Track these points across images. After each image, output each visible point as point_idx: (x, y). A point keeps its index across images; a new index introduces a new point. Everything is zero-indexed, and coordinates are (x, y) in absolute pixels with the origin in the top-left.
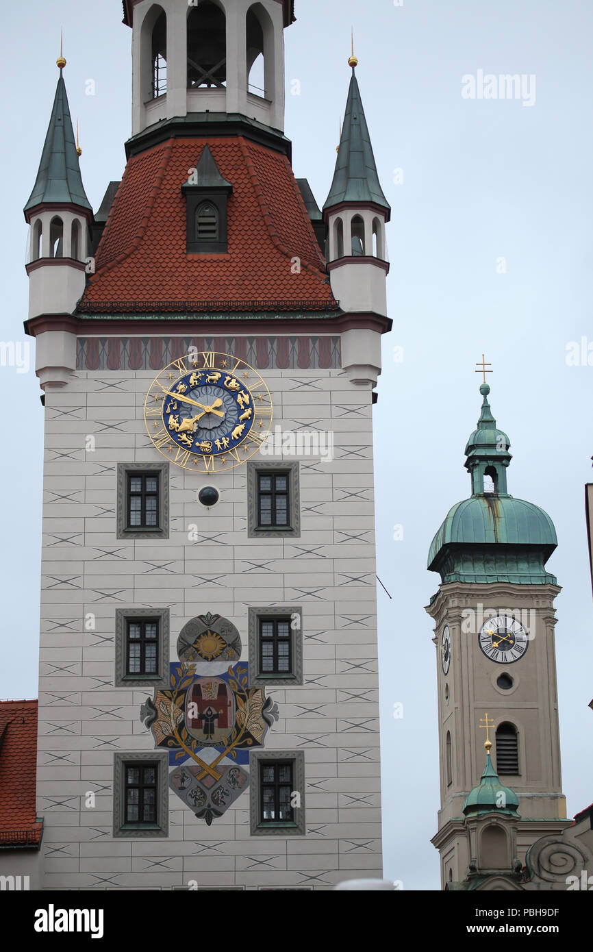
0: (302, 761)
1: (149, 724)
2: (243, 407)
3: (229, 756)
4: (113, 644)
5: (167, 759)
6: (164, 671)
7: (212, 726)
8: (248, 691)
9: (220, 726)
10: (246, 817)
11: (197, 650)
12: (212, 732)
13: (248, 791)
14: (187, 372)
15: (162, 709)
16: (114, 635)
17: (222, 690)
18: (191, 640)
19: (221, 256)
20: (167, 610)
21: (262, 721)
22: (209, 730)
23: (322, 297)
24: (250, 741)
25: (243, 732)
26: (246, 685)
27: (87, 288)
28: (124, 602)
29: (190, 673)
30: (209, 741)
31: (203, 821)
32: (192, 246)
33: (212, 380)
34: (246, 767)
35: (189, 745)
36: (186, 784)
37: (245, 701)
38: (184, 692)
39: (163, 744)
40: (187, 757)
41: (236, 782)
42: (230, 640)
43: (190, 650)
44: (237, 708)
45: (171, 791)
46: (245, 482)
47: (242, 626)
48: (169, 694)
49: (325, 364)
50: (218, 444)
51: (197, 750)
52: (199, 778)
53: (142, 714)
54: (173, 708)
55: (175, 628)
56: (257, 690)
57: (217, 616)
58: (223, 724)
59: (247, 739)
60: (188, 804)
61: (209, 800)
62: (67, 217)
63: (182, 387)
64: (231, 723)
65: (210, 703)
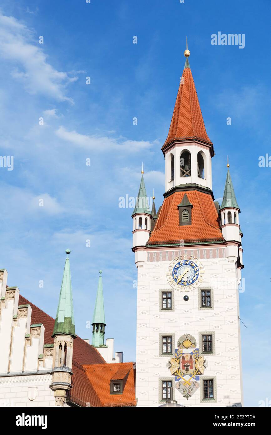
0: (216, 379)
1: (169, 368)
2: (196, 271)
3: (193, 378)
4: (158, 344)
5: (175, 379)
6: (174, 352)
7: (188, 368)
8: (199, 358)
9: (190, 369)
10: (199, 397)
11: (183, 345)
12: (188, 371)
13: (199, 389)
14: (179, 261)
15: (173, 364)
16: (158, 341)
17: (191, 357)
18: (181, 342)
19: (189, 226)
20: (174, 333)
21: (203, 367)
22: (187, 370)
23: (219, 237)
24: (199, 373)
25: (197, 370)
26: (198, 356)
27: (150, 237)
28: (162, 331)
29: (181, 353)
30: (187, 373)
31: (186, 398)
32: (181, 223)
33: (187, 263)
34: (198, 381)
35: (181, 374)
36: (180, 387)
37: (198, 361)
38: (179, 358)
39: (173, 374)
40: (180, 378)
41: (195, 386)
42: (193, 342)
43: (181, 345)
44: (196, 363)
45: (176, 389)
46: (197, 293)
47: (197, 337)
48: (175, 359)
49: (221, 257)
50: (189, 282)
51: (183, 376)
52: (184, 385)
53: (167, 365)
54: (176, 363)
55: (177, 339)
56: (201, 357)
57: (189, 335)
58: (191, 368)
60: (181, 393)
61: (187, 392)
62: (144, 217)
63: (178, 266)
64: (194, 368)
65: (187, 361)
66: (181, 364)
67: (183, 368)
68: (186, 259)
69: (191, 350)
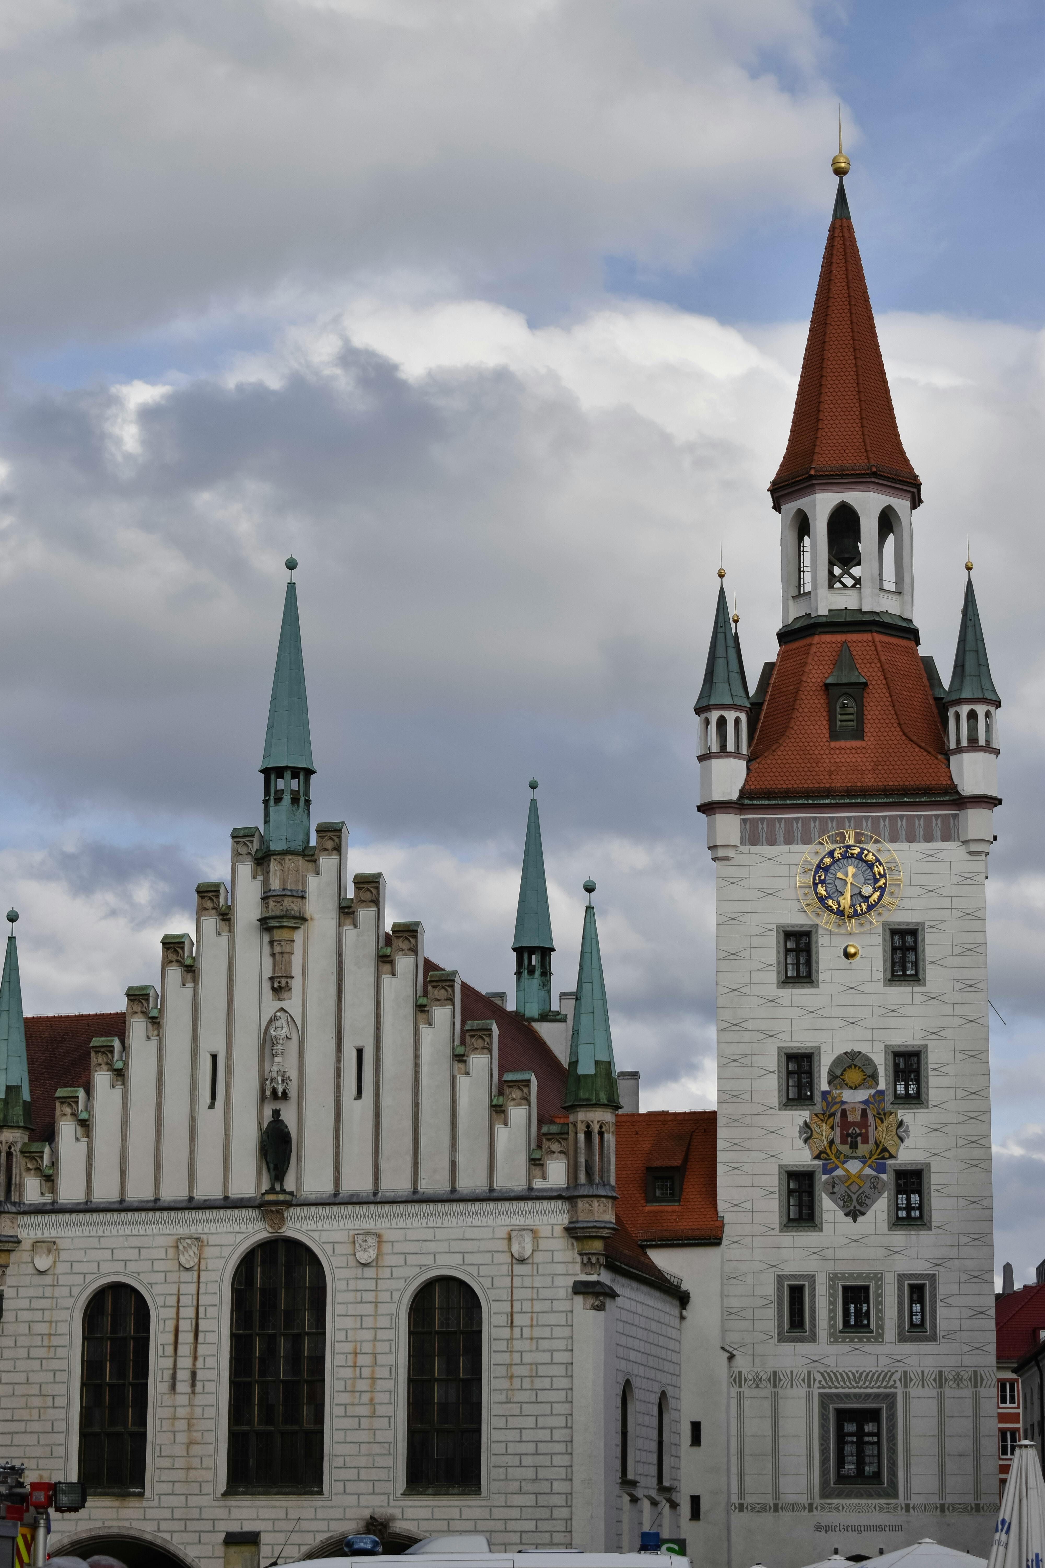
0: (929, 1171)
1: (806, 1141)
2: (878, 877)
3: (870, 1167)
4: (776, 1076)
5: (820, 1169)
6: (818, 1098)
7: (856, 1142)
8: (885, 1114)
9: (862, 1143)
10: (885, 1216)
11: (844, 1080)
12: (857, 1147)
13: (885, 1195)
14: (832, 847)
15: (816, 1129)
16: (776, 1069)
17: (864, 1113)
18: (838, 1073)
19: (858, 744)
20: (819, 1048)
21: (896, 1138)
22: (854, 1146)
23: (944, 782)
24: (887, 1155)
25: (881, 1147)
26: (883, 1110)
27: (748, 774)
28: (784, 1041)
29: (838, 1100)
30: (854, 1155)
31: (850, 1219)
32: (834, 735)
33: (852, 854)
34: (884, 1176)
35: (838, 1157)
36: (836, 1190)
37: (882, 1122)
39: (818, 1157)
40: (837, 1167)
41: (876, 1187)
42: (869, 1072)
43: (838, 1081)
44: (876, 1128)
45: (824, 1195)
46: (880, 940)
47: (880, 1061)
48: (821, 1117)
49: (946, 838)
50: (859, 908)
51: (844, 1162)
52: (847, 1185)
53: (800, 1133)
54: (825, 1128)
55: (826, 1062)
56: (891, 1114)
57: (859, 1053)
58: (865, 1141)
59: (884, 1153)
60: (839, 1206)
61: (855, 1203)
62: (730, 716)
63: (828, 861)
64: (871, 1140)
65: (854, 1124)
66: (838, 1130)
67: (843, 1142)
68: (852, 842)
69: (863, 1095)
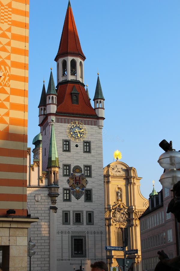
0: (92, 190)
1: (68, 183)
3: (81, 189)
5: (71, 189)
10: (84, 199)
11: (76, 171)
13: (84, 195)
14: (73, 125)
15: (70, 181)
16: (62, 168)
17: (79, 178)
20: (71, 164)
21: (86, 184)
22: (78, 185)
23: (94, 114)
26: (83, 178)
27: (57, 108)
28: (64, 163)
29: (74, 175)
31: (77, 200)
32: (73, 103)
33: (77, 126)
34: (83, 191)
35: (74, 187)
36: (74, 193)
38: (74, 178)
39: (70, 187)
40: (74, 189)
41: (82, 193)
42: (81, 170)
43: (74, 171)
44: (82, 181)
45: (72, 195)
46: (82, 144)
47: (82, 168)
48: (71, 178)
49: (95, 125)
51: (76, 188)
52: (76, 192)
53: (67, 181)
54: (72, 181)
55: (72, 167)
56: (85, 178)
57: (78, 166)
59: (84, 186)
60: (75, 197)
61: (78, 196)
62: (54, 96)
63: (73, 127)
65: (78, 180)
66: (74, 181)
67: (75, 184)
69: (79, 174)
